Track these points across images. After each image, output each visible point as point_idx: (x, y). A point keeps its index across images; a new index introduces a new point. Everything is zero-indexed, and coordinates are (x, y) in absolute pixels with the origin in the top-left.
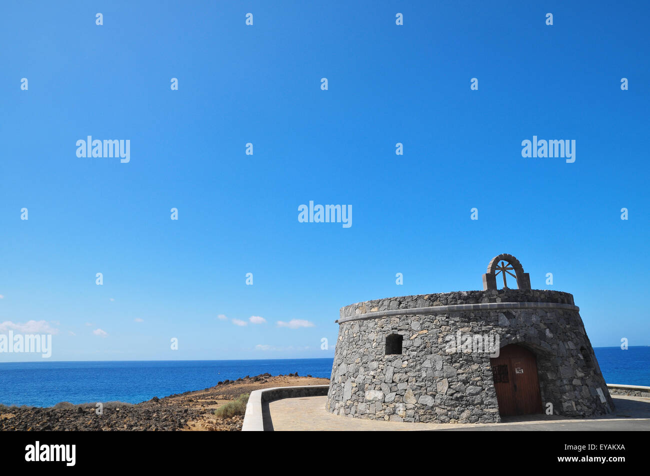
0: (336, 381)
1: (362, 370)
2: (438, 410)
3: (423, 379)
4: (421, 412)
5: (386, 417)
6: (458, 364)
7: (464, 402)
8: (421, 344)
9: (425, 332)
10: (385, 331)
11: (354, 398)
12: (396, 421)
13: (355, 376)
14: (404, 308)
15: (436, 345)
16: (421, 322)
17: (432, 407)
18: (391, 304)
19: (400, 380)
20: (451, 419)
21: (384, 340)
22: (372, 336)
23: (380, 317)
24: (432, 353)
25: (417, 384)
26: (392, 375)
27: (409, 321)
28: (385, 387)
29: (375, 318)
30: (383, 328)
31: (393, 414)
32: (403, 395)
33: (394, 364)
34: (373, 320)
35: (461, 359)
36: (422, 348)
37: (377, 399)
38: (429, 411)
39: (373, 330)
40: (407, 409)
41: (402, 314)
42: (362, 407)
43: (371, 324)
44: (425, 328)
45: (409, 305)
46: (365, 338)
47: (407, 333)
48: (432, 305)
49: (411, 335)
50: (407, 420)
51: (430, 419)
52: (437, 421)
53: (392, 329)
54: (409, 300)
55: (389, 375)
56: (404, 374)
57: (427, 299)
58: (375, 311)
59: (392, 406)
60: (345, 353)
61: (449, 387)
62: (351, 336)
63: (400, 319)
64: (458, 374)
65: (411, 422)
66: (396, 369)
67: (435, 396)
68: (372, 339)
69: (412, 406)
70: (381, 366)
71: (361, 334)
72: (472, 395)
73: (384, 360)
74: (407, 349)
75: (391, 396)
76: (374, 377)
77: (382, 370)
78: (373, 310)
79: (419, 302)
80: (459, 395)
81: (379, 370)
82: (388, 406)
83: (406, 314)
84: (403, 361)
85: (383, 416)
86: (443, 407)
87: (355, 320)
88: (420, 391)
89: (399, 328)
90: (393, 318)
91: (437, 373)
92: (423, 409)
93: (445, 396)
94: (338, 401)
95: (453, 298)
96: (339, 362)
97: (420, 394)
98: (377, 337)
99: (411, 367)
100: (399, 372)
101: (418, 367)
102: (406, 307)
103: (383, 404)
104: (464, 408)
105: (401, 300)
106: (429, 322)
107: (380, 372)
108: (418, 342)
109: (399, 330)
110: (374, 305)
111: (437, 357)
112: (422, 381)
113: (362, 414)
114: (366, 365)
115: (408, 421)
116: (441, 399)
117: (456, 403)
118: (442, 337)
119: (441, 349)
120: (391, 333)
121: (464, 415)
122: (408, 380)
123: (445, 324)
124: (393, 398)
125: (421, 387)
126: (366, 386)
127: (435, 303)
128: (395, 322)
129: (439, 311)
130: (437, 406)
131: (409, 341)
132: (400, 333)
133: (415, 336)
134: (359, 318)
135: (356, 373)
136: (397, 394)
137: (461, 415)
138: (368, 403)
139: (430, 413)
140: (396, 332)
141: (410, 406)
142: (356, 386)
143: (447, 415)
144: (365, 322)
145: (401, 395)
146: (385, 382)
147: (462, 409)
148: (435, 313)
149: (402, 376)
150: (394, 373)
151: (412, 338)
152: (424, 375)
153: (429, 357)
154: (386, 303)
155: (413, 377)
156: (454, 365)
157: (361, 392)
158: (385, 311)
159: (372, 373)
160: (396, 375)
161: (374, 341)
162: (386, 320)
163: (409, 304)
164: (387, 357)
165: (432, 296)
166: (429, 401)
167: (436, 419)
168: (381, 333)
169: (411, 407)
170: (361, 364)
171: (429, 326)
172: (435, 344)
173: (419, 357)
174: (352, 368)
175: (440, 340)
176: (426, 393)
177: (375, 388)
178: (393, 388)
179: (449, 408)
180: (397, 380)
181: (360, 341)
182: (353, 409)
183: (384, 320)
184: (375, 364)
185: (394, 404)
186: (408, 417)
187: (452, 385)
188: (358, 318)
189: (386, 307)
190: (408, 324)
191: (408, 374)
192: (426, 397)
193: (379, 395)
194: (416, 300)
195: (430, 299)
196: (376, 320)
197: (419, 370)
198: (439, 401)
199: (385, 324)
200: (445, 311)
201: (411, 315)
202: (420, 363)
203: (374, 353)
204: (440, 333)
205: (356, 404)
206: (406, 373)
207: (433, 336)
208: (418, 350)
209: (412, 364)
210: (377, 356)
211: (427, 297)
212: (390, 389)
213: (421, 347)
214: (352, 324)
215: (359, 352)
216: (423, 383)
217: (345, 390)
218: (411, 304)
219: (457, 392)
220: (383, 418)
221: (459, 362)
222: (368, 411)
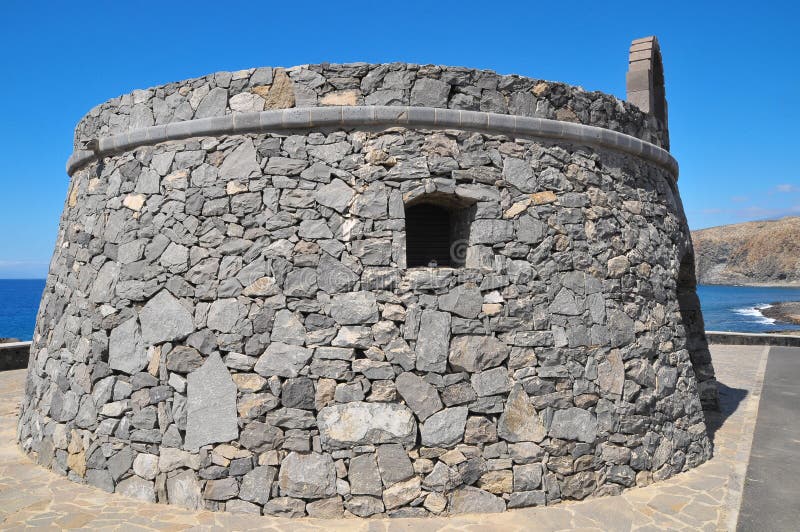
0: (115, 363)
1: (289, 323)
2: (608, 452)
3: (560, 354)
4: (565, 465)
5: (435, 502)
6: (630, 306)
7: (658, 417)
8: (543, 237)
9: (548, 196)
10: (400, 180)
11: (255, 434)
12: (478, 511)
13: (252, 346)
14: (467, 109)
15: (584, 244)
16: (534, 163)
17: (593, 446)
18: (420, 86)
19: (479, 359)
20: (637, 471)
21: (398, 211)
22: (336, 195)
23: (376, 127)
24: (572, 270)
25: (544, 372)
26: (445, 344)
27: (495, 156)
28: (420, 391)
29: (348, 126)
30: (388, 167)
31: (458, 487)
32: (498, 415)
33: (451, 300)
34: (342, 134)
35: (636, 290)
36: (546, 250)
37: (384, 438)
38: (587, 458)
39: (339, 172)
40: (514, 463)
41: (470, 127)
42: (305, 471)
43: (330, 150)
44: (549, 186)
45: (488, 103)
46: (296, 202)
47: (492, 194)
48: (554, 117)
49: (504, 203)
50: (522, 500)
51: (591, 483)
52: (610, 486)
53: (433, 174)
54: (489, 84)
55: (431, 345)
56: (493, 337)
57: (542, 94)
58: (343, 102)
59: (456, 456)
60: (175, 256)
61: (627, 377)
62: (213, 192)
63: (460, 142)
64: (638, 335)
65: (534, 505)
66: (458, 321)
67: (594, 405)
68: (340, 206)
69: (535, 450)
70: (389, 310)
71: (270, 183)
72: (669, 391)
73: (403, 287)
74: (497, 251)
75: (444, 424)
76: (360, 353)
77: (398, 323)
78: (332, 98)
79: (519, 97)
80: (646, 398)
81: (388, 325)
82: (435, 460)
83: (483, 128)
84: (484, 293)
85: (420, 500)
86: (618, 438)
87: (231, 132)
88: (555, 396)
89: (457, 174)
90: (435, 138)
91: (594, 334)
92: (567, 454)
93: (623, 404)
94: (153, 446)
95: (603, 110)
96: (136, 289)
97: (555, 406)
98: (364, 201)
99: (518, 312)
100: (471, 334)
101: (540, 315)
102: (476, 108)
103: (414, 455)
104: (658, 432)
105: (461, 80)
106: (555, 166)
107: (392, 332)
108: (529, 230)
109: (459, 182)
110: (335, 79)
111: (587, 280)
112: (558, 362)
113: (307, 501)
114: (312, 306)
115: (522, 506)
116: (613, 414)
117: (645, 422)
118: (594, 221)
119: (595, 256)
120: (428, 186)
121: (662, 453)
122: (508, 359)
123: (596, 182)
124: (457, 430)
125: (556, 380)
126: (324, 387)
127: (561, 112)
128: (444, 151)
129: (579, 140)
130: (605, 439)
131: (501, 224)
132: (464, 191)
133: (518, 207)
134: (263, 122)
135: (256, 336)
136: (471, 414)
137: (657, 455)
138: (335, 455)
139: (588, 464)
140: (448, 186)
141: (526, 450)
142: (266, 389)
143: (628, 463)
144: (294, 142)
145: (490, 417)
146: (414, 371)
147: (657, 436)
148: (570, 143)
149: (485, 344)
150: (453, 336)
151: (511, 213)
152: (561, 339)
153: (567, 279)
154: (397, 80)
155: (528, 347)
156: (626, 308)
157: (295, 415)
158: (392, 107)
159: (350, 336)
160: (462, 344)
161: (346, 211)
162: (402, 139)
163: (485, 98)
164: (415, 274)
165: (554, 88)
166: (583, 426)
167: (605, 482)
168: (381, 185)
169: (528, 455)
170: (280, 300)
171: (559, 181)
172: (580, 239)
173: (537, 278)
174: (224, 315)
175: (590, 229)
176: (573, 403)
177: (369, 393)
178: (454, 391)
179: (631, 440)
180: (468, 362)
181: (268, 213)
182: (256, 484)
183: (393, 138)
184: (362, 303)
185: (464, 448)
186: (523, 490)
187: (630, 369)
188: (248, 125)
189: (399, 95)
190: (491, 164)
191: (509, 338)
192: (572, 416)
193: (397, 421)
194: (510, 89)
195: (548, 97)
196: (357, 137)
197: (544, 326)
198: (608, 423)
199: (397, 152)
200: (594, 141)
201: (500, 137)
202: (546, 300)
203: (347, 260)
204: (587, 207)
205: (267, 458)
206: (497, 333)
207: (572, 215)
208: (537, 256)
209: (520, 303)
210: (368, 273)
211: (540, 89)
212: (440, 393)
213: (543, 246)
214: (207, 146)
215: (265, 252)
216: (560, 368)
217: (195, 401)
218: (495, 98)
219: (643, 387)
220: (421, 505)
221: (633, 300)
222: (343, 487)
